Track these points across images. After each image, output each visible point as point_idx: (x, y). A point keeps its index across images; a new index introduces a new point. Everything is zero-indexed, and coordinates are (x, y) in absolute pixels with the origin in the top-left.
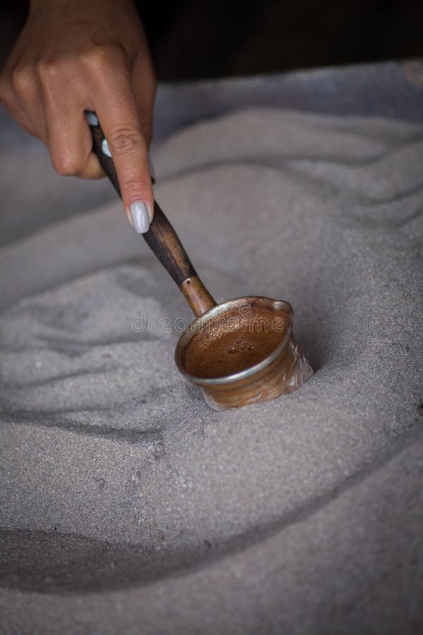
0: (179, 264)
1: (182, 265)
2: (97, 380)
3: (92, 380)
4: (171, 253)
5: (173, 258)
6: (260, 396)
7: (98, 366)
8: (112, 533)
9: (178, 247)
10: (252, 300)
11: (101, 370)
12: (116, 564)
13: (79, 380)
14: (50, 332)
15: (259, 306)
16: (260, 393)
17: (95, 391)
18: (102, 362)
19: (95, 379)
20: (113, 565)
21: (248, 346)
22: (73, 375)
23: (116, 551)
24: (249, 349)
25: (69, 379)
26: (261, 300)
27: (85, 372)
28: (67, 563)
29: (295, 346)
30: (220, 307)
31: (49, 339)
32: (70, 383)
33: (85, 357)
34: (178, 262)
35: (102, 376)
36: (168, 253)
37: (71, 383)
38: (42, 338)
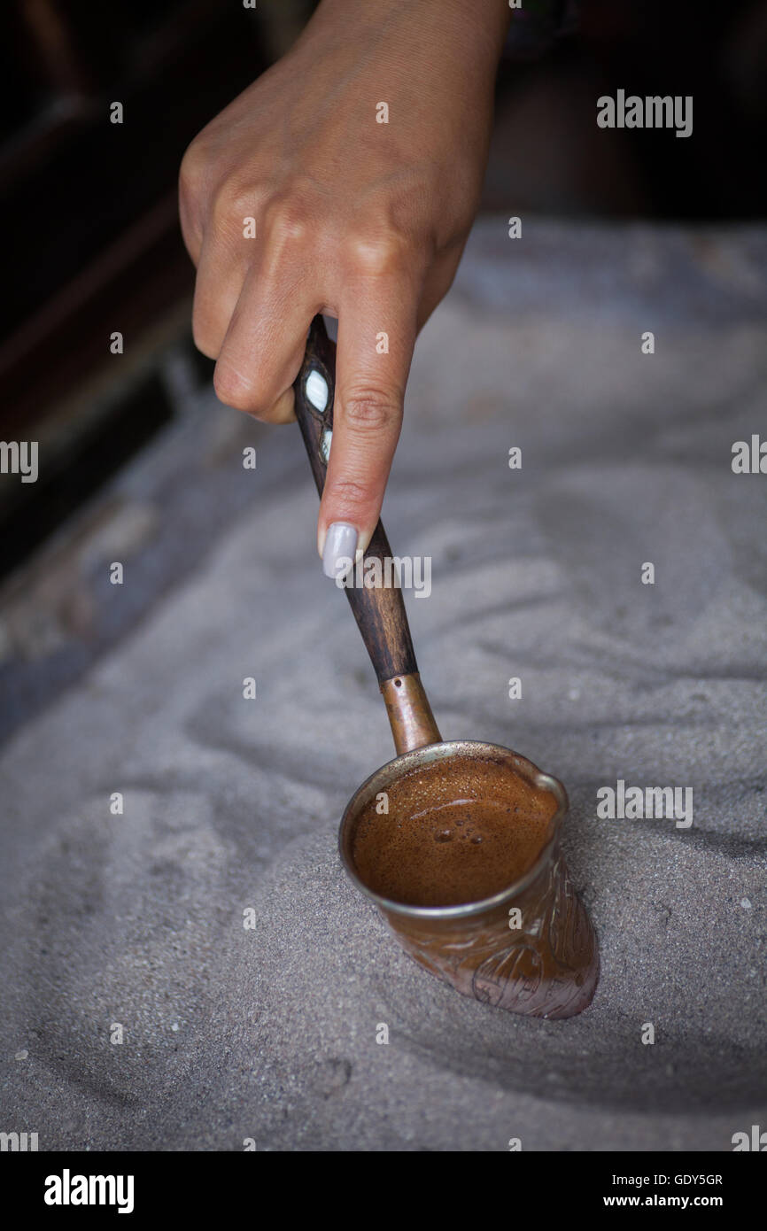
0: (390, 645)
1: (394, 649)
2: (678, 738)
3: (669, 737)
4: (380, 622)
5: (382, 629)
6: (471, 944)
7: (682, 713)
8: (675, 1012)
9: (397, 612)
10: (501, 753)
11: (687, 721)
12: (676, 1068)
13: (645, 733)
14: (600, 640)
15: (511, 768)
16: (472, 939)
17: (672, 757)
18: (689, 707)
19: (674, 734)
20: (669, 1070)
21: (472, 836)
22: (633, 722)
23: (677, 1045)
24: (474, 841)
25: (627, 729)
26: (517, 761)
27: (656, 720)
28: (585, 1052)
29: (555, 862)
30: (444, 747)
31: (599, 653)
32: (627, 736)
33: (659, 694)
34: (388, 640)
35: (687, 732)
36: (376, 619)
37: (630, 737)
38: (585, 648)
